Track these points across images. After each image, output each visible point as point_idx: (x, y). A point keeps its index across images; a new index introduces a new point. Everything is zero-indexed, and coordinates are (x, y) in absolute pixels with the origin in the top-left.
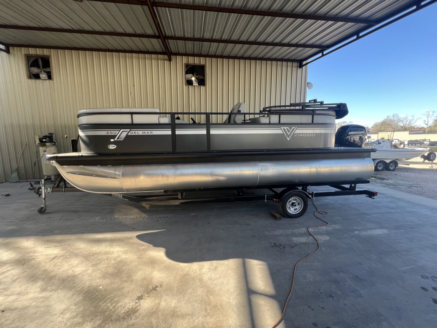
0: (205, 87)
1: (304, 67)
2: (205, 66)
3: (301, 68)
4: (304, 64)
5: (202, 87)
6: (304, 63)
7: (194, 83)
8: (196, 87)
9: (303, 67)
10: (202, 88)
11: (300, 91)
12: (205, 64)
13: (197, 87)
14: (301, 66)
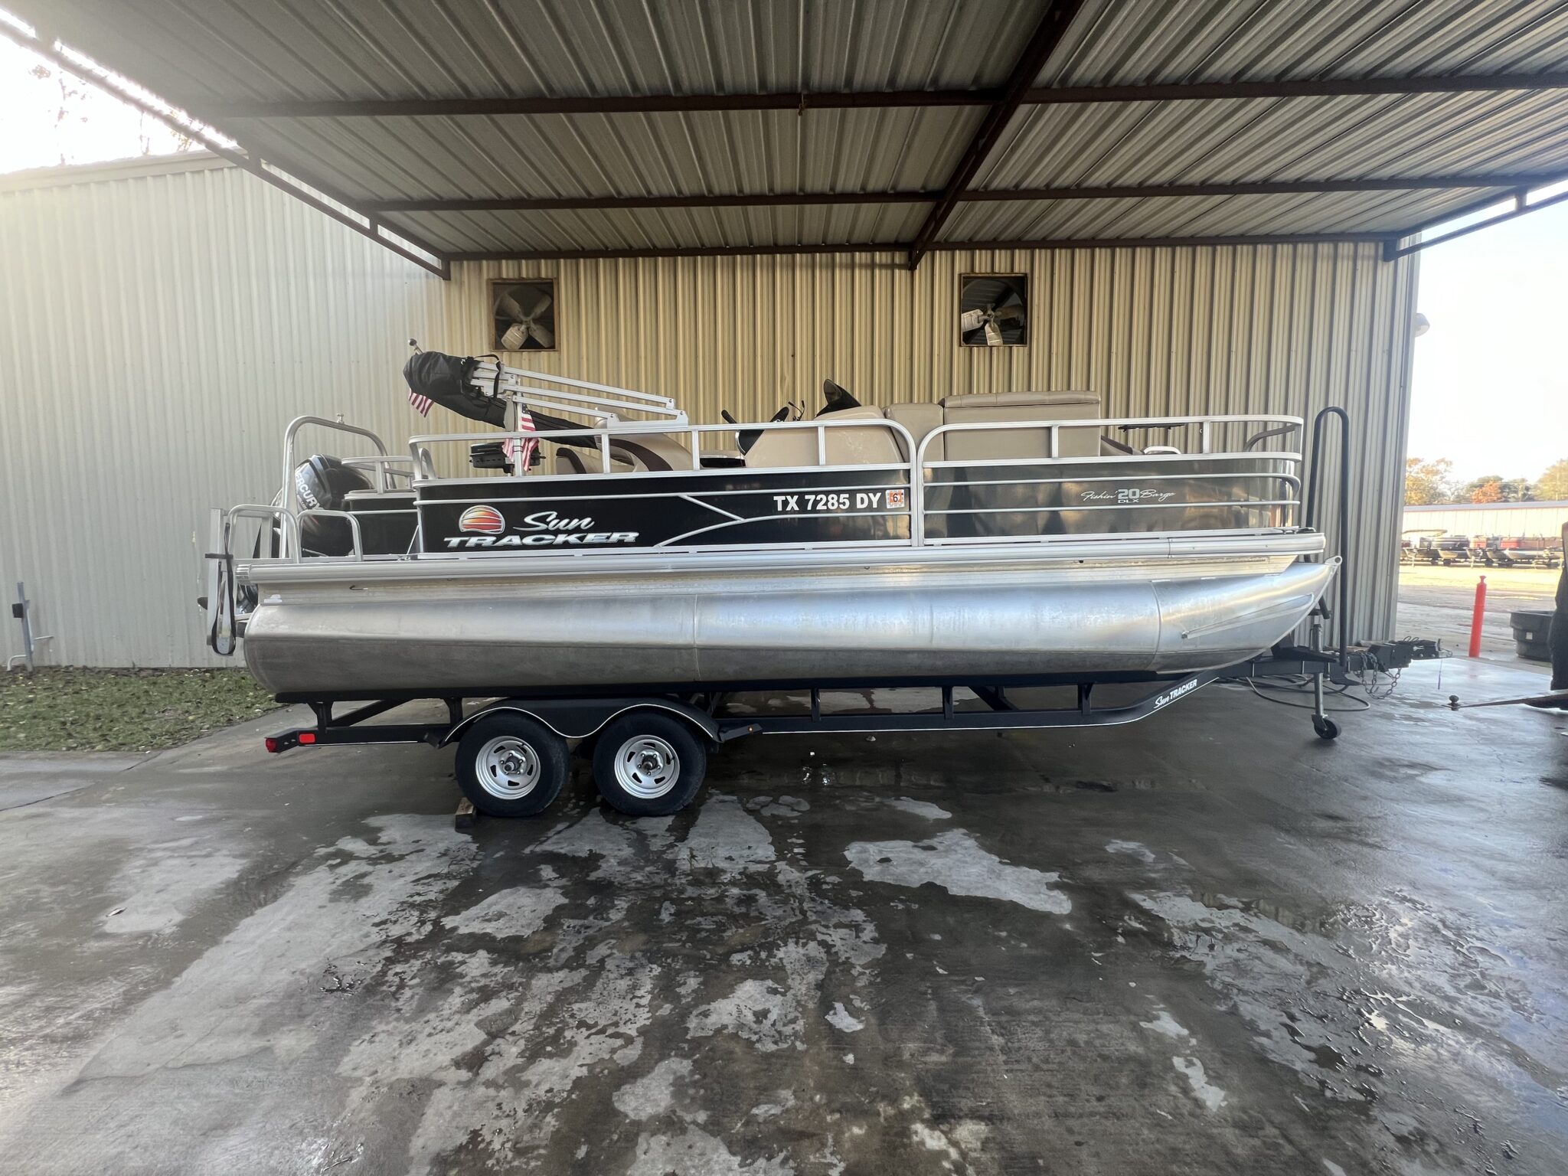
0: (1027, 349)
1: (1403, 261)
2: (1029, 276)
3: (1392, 263)
4: (1402, 248)
5: (1015, 349)
6: (1405, 243)
7: (991, 339)
8: (994, 349)
9: (1401, 259)
10: (1018, 351)
11: (1386, 347)
12: (1028, 271)
13: (998, 350)
14: (1391, 253)
